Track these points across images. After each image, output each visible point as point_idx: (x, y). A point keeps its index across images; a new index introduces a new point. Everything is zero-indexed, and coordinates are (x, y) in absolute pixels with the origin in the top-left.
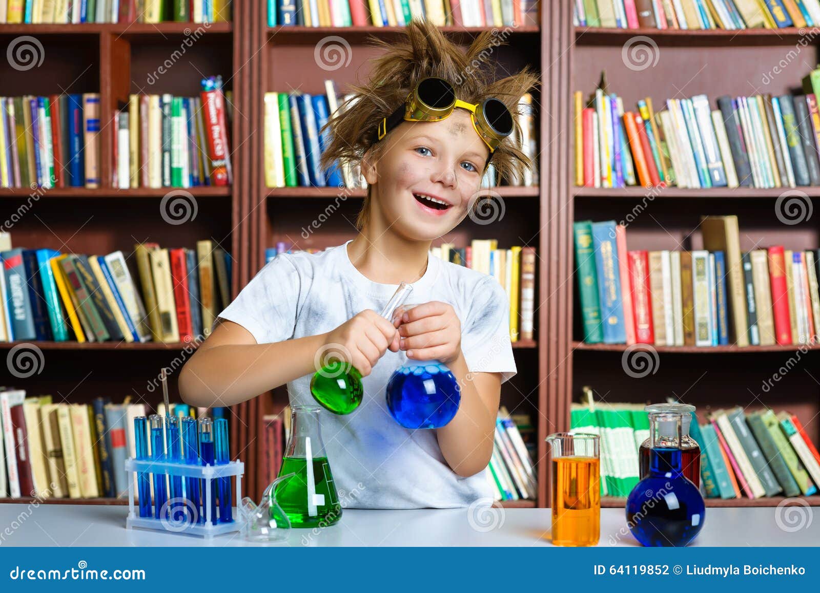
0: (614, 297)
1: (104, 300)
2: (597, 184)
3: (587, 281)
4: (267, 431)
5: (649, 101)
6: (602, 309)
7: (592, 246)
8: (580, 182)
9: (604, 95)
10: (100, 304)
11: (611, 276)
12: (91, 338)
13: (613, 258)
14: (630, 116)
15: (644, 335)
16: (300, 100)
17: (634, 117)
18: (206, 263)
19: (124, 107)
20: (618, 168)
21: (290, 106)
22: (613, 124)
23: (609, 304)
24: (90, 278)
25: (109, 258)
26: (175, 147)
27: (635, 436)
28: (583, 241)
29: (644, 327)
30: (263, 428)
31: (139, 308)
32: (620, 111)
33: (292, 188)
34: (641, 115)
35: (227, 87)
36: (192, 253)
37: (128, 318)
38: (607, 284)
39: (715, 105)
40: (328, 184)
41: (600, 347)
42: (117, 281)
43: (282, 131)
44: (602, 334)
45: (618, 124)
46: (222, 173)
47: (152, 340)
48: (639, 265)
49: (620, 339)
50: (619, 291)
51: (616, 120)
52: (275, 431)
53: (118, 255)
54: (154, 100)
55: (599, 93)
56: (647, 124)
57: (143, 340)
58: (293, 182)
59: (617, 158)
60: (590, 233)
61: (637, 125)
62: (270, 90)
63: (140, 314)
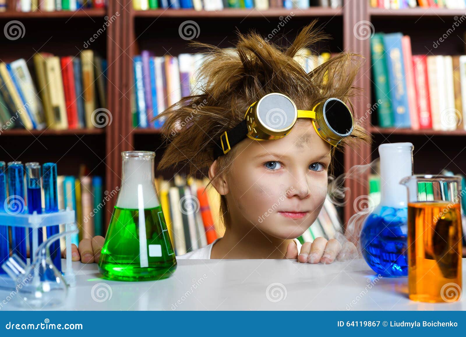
0: (401, 92)
1: (10, 98)
2: (387, 6)
3: (381, 80)
6: (393, 101)
7: (385, 54)
8: (375, 4)
10: (7, 100)
11: (399, 76)
13: (400, 62)
18: (88, 68)
23: (398, 97)
25: (14, 65)
28: (377, 48)
29: (425, 115)
33: (154, 9)
36: (77, 61)
38: (396, 82)
40: (181, 7)
42: (20, 82)
44: (393, 121)
47: (46, 127)
48: (420, 67)
49: (406, 124)
50: (405, 88)
53: (22, 62)
57: (40, 127)
58: (155, 6)
60: (382, 43)
63: (38, 108)
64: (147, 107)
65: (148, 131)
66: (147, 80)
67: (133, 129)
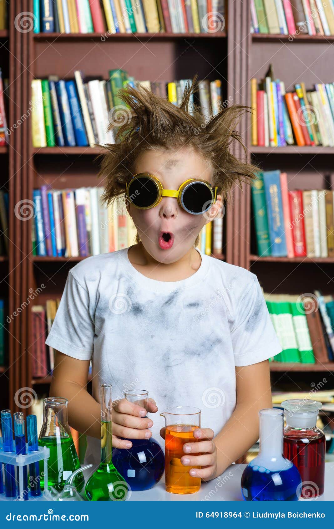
0: (278, 224)
2: (267, 144)
3: (260, 213)
4: (35, 320)
5: (303, 84)
6: (271, 232)
7: (264, 188)
8: (255, 142)
9: (272, 80)
11: (277, 209)
13: (278, 197)
14: (289, 96)
15: (300, 250)
16: (57, 85)
17: (293, 97)
20: (281, 132)
21: (50, 89)
22: (278, 101)
23: (276, 229)
27: (293, 320)
28: (257, 184)
29: (299, 244)
30: (32, 318)
32: (283, 92)
33: (51, 147)
34: (297, 95)
35: (5, 76)
38: (274, 215)
40: (77, 145)
41: (269, 259)
43: (44, 107)
44: (270, 251)
45: (281, 101)
46: (1, 137)
48: (296, 201)
49: (283, 254)
50: (282, 220)
51: (280, 98)
52: (40, 320)
55: (268, 80)
56: (302, 102)
58: (52, 143)
59: (280, 125)
60: (262, 179)
61: (294, 102)
62: (36, 78)
64: (46, 237)
65: (47, 259)
66: (46, 212)
67: (33, 257)
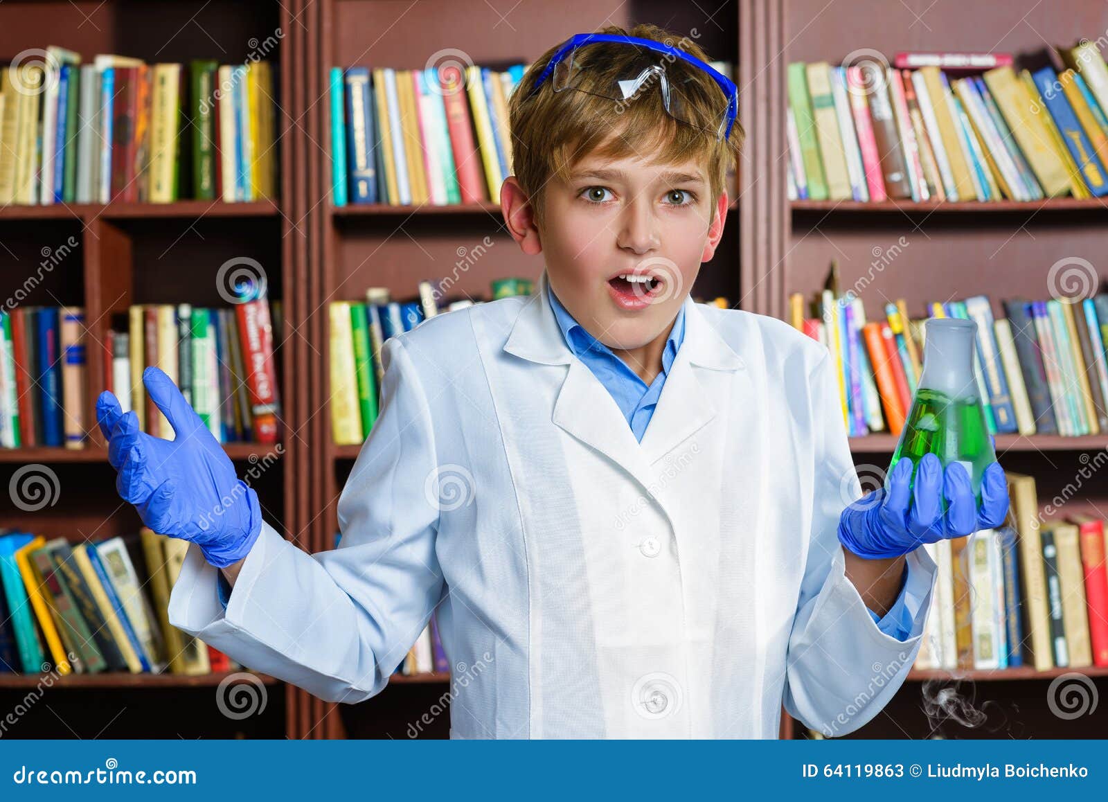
1: (97, 612)
5: (902, 304)
9: (835, 297)
10: (92, 617)
12: (79, 667)
14: (873, 329)
16: (383, 312)
17: (881, 329)
19: (121, 324)
20: (856, 405)
21: (369, 321)
22: (848, 342)
24: (75, 579)
25: (104, 549)
26: (199, 383)
31: (149, 622)
32: (859, 321)
34: (890, 326)
35: (275, 295)
37: (133, 638)
39: (999, 311)
42: (116, 582)
43: (357, 361)
45: (857, 340)
46: (268, 424)
47: (168, 671)
51: (853, 335)
53: (117, 544)
54: (166, 314)
55: (827, 296)
56: (901, 342)
57: (155, 669)
59: (853, 392)
61: (884, 342)
62: (340, 298)
63: (151, 632)
